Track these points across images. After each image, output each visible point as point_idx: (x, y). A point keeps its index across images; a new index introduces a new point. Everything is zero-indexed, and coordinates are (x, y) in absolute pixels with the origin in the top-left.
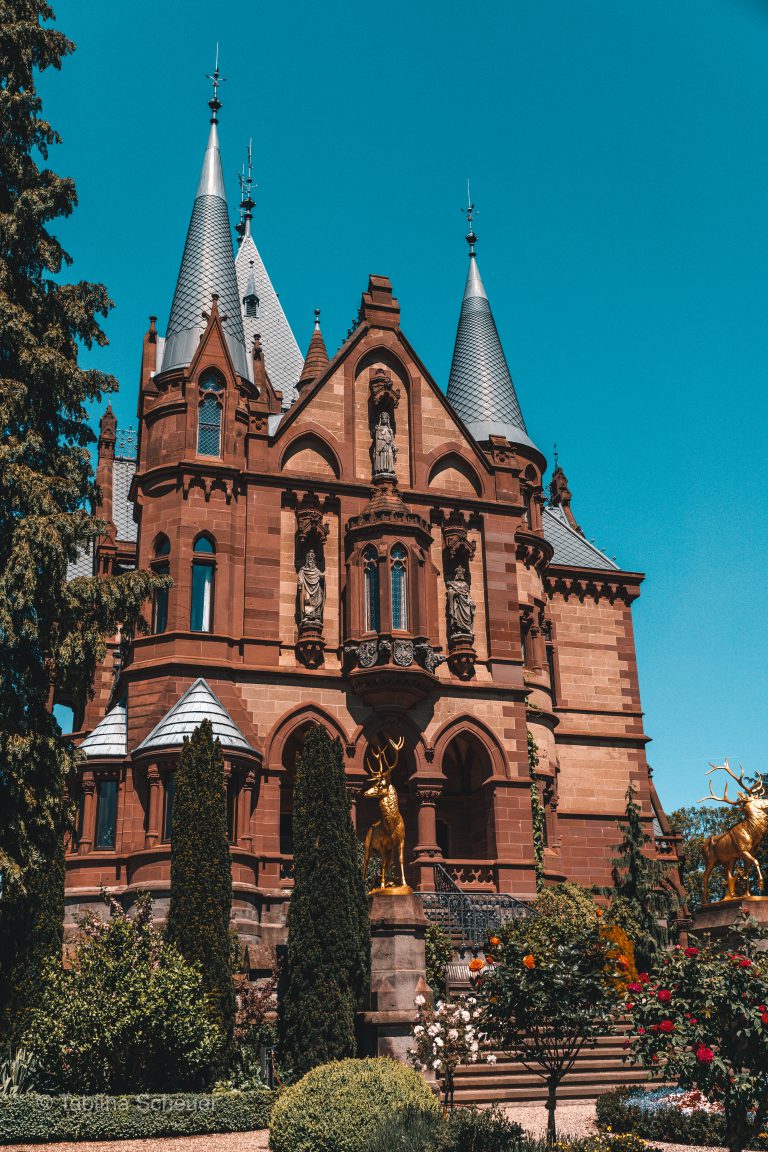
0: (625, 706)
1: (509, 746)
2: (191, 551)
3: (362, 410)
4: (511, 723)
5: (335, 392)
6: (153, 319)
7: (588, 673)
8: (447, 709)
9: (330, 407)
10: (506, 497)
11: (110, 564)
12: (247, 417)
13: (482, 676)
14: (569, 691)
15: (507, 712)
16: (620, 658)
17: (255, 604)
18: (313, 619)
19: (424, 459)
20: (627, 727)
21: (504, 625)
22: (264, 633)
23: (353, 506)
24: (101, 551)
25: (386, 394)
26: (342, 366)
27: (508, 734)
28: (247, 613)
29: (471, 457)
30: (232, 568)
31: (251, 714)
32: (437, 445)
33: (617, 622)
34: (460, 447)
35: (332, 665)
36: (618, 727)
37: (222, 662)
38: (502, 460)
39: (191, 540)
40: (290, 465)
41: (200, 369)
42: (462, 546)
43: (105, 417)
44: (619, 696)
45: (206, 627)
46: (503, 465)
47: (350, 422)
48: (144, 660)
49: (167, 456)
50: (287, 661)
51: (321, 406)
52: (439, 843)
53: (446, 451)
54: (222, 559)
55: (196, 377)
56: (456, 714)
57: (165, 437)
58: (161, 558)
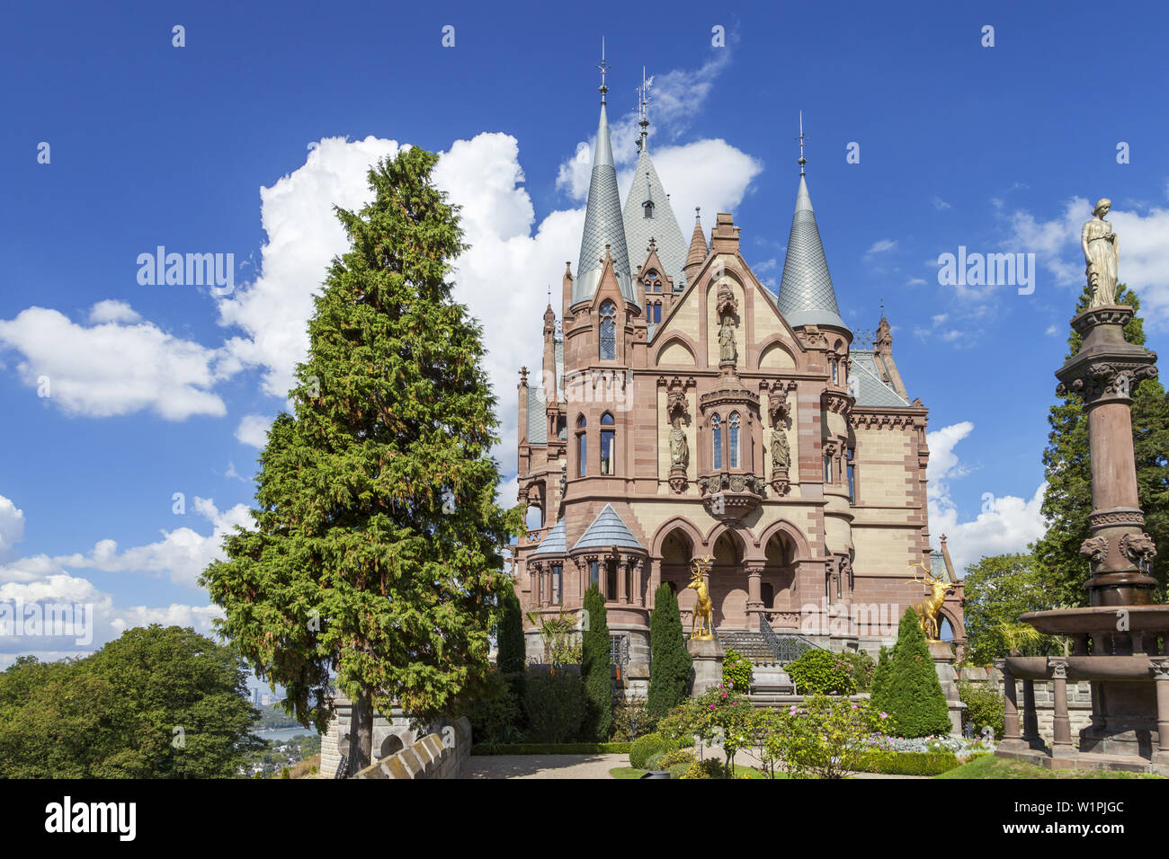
0: (908, 503)
1: (812, 538)
2: (599, 423)
3: (713, 316)
4: (813, 523)
5: (693, 306)
6: (568, 263)
7: (881, 482)
8: (770, 514)
9: (689, 317)
10: (814, 370)
11: (555, 420)
12: (632, 330)
13: (795, 494)
14: (866, 494)
15: (810, 516)
16: (906, 470)
17: (643, 455)
18: (679, 463)
19: (755, 347)
20: (909, 517)
21: (811, 459)
22: (647, 474)
23: (706, 386)
24: (549, 411)
25: (728, 304)
26: (697, 286)
27: (811, 530)
28: (637, 462)
29: (790, 343)
30: (626, 433)
31: (641, 524)
32: (765, 337)
33: (906, 445)
34: (782, 336)
35: (693, 491)
36: (902, 518)
37: (621, 494)
38: (813, 343)
39: (599, 417)
40: (663, 359)
41: (600, 300)
42: (781, 407)
43: (547, 312)
44: (904, 496)
45: (611, 472)
46: (814, 346)
47: (704, 326)
48: (575, 492)
49: (580, 362)
50: (664, 490)
51: (684, 317)
52: (762, 598)
53: (772, 340)
54: (619, 428)
55: (597, 306)
56: (775, 519)
57: (580, 349)
58: (581, 430)
